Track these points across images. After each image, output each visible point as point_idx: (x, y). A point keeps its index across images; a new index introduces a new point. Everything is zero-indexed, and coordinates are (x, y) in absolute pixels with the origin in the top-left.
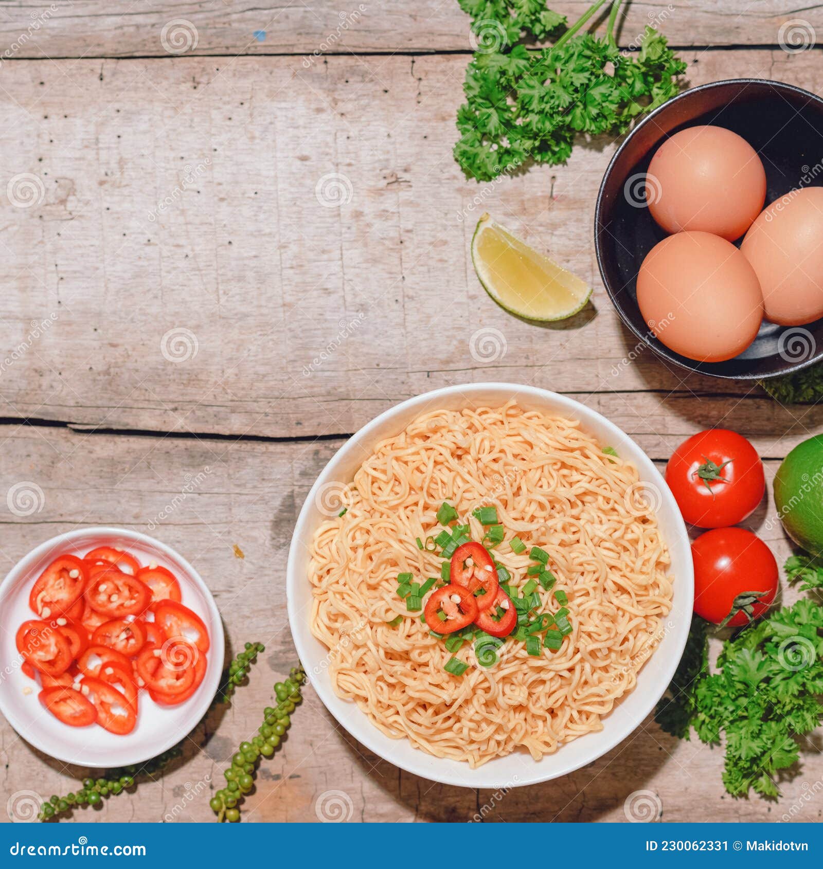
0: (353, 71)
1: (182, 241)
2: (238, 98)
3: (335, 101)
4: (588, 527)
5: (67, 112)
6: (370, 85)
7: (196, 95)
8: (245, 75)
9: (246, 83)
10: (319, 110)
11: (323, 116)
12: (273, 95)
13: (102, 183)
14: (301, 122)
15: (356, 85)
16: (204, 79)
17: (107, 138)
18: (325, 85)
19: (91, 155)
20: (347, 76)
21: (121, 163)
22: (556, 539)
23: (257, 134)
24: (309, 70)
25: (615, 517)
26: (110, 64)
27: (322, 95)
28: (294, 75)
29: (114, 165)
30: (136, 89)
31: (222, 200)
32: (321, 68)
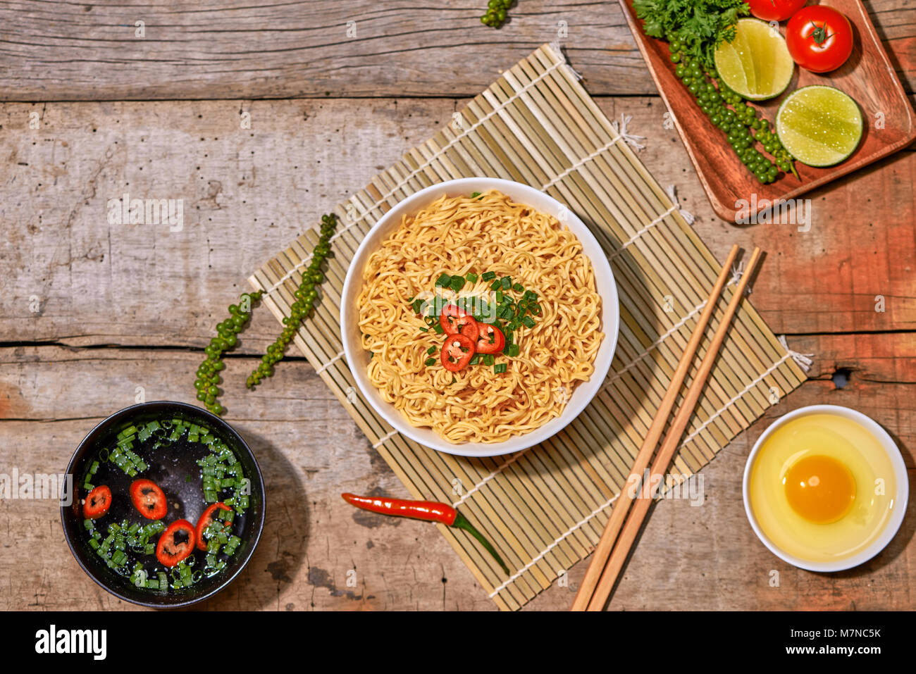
0: (414, 109)
1: (296, 224)
2: (335, 126)
3: (402, 129)
4: (500, 241)
5: (217, 136)
6: (426, 118)
7: (306, 124)
8: (341, 111)
9: (341, 116)
10: (391, 135)
11: (394, 139)
12: (359, 124)
13: (240, 184)
14: (379, 143)
15: (416, 118)
16: (312, 114)
17: (245, 153)
18: (396, 118)
19: (233, 165)
20: (411, 112)
21: (254, 170)
22: (490, 262)
23: (348, 151)
24: (384, 108)
25: (509, 225)
26: (247, 104)
27: (392, 124)
28: (374, 111)
29: (249, 173)
30: (265, 120)
31: (323, 196)
32: (392, 107)
